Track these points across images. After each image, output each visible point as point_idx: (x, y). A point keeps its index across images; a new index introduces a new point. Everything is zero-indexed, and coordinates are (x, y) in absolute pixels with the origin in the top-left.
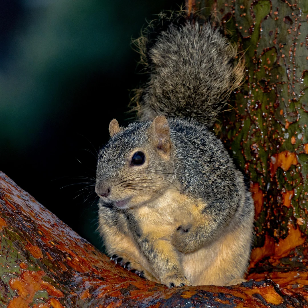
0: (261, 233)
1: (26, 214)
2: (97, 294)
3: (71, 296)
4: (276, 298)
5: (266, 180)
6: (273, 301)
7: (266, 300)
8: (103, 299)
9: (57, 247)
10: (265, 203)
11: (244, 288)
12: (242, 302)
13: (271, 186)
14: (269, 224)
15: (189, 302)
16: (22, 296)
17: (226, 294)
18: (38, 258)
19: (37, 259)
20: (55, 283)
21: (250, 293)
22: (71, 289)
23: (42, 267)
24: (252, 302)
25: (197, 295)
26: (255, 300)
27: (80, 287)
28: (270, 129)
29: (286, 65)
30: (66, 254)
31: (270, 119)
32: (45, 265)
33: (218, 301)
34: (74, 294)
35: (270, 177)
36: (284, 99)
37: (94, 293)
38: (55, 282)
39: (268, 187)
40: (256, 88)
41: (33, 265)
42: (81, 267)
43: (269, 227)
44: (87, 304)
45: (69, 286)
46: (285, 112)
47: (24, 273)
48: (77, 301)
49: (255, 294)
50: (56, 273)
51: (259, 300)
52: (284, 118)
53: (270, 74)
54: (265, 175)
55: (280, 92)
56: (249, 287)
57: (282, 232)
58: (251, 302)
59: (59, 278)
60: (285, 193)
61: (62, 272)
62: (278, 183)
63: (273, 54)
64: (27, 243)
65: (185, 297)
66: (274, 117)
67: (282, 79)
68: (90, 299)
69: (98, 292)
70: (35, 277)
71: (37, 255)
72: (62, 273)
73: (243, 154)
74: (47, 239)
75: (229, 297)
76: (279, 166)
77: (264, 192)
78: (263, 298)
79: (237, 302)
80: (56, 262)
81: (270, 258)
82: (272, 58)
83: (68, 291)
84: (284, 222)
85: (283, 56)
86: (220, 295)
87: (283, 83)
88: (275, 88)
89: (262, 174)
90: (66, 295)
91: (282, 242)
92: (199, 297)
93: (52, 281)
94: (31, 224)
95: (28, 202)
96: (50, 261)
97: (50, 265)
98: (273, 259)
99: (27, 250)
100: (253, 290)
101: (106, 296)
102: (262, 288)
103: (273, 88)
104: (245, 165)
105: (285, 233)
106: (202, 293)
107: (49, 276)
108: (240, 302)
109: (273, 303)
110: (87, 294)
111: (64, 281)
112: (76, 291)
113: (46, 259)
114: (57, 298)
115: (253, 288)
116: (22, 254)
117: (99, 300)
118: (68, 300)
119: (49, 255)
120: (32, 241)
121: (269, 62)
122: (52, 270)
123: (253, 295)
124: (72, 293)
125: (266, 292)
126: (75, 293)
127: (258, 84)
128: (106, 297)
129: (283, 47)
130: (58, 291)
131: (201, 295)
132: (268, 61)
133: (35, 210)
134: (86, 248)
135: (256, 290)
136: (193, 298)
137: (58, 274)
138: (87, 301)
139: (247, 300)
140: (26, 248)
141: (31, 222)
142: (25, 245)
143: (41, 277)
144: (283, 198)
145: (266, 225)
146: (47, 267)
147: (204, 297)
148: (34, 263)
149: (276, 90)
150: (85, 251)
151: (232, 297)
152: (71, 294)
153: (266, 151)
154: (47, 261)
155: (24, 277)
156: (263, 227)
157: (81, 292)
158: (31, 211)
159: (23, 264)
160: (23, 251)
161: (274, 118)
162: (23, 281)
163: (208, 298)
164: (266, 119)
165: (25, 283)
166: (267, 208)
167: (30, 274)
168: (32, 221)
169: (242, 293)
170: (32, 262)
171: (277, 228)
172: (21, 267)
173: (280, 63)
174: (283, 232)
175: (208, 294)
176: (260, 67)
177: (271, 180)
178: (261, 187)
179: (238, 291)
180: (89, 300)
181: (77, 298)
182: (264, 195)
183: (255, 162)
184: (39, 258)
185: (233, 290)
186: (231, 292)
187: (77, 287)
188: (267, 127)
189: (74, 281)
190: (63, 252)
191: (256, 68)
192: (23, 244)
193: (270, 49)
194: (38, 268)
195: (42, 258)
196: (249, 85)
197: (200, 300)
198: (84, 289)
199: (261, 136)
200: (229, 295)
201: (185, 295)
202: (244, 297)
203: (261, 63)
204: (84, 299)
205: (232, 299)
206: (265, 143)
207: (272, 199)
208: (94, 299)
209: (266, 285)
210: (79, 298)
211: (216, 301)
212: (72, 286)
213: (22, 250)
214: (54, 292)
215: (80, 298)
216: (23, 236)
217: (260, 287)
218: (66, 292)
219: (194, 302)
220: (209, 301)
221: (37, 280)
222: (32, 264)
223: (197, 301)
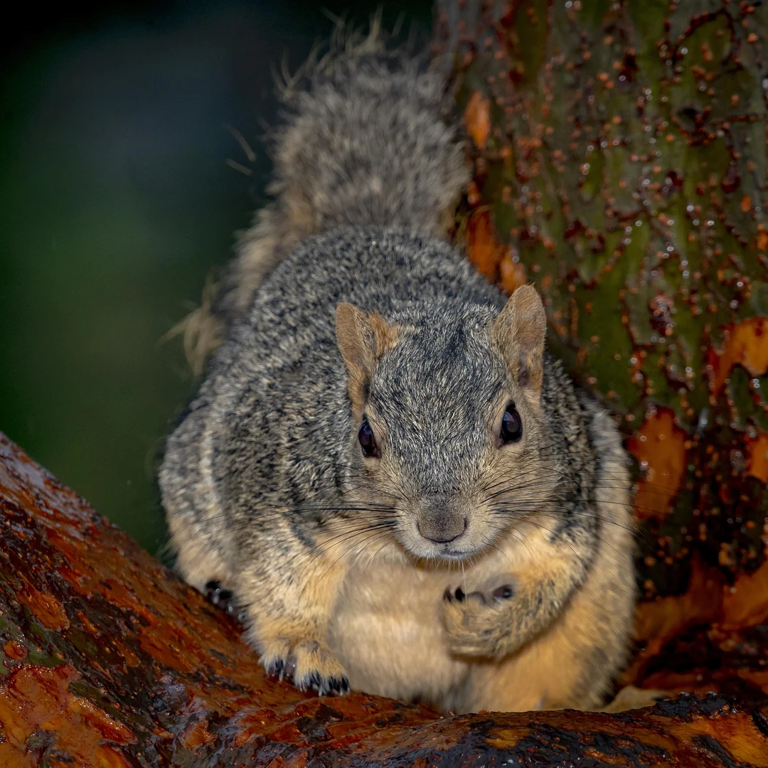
0: (679, 555)
1: (11, 498)
2: (231, 733)
3: (154, 739)
4: (761, 749)
5: (696, 401)
6: (753, 756)
7: (731, 755)
8: (251, 749)
9: (104, 595)
10: (691, 467)
11: (666, 720)
12: (664, 760)
13: (712, 419)
14: (703, 528)
15: (511, 761)
16: (13, 741)
17: (616, 737)
18: (54, 628)
19: (51, 630)
20: (108, 701)
21: (685, 732)
22: (155, 718)
23: (67, 655)
24: (692, 759)
25: (533, 740)
26: (701, 755)
27: (181, 713)
28: (709, 252)
29: (760, 66)
30: (132, 618)
31: (710, 223)
32: (76, 649)
33: (593, 757)
34: (165, 734)
35: (710, 392)
36: (752, 165)
37: (224, 731)
38: (105, 699)
39: (703, 422)
40: (667, 131)
41: (42, 649)
42: (178, 653)
43: (703, 537)
44: (205, 763)
45: (149, 712)
46: (757, 202)
47: (15, 673)
48: (174, 754)
49: (701, 736)
50: (107, 672)
51: (711, 755)
52: (754, 220)
53: (711, 92)
54: (691, 385)
55: (744, 144)
56: (681, 717)
57: (744, 551)
58: (688, 759)
59: (118, 688)
60: (756, 439)
61: (125, 668)
62: (734, 410)
63: (721, 32)
64: (23, 584)
65: (500, 746)
66: (723, 216)
67: (748, 105)
68: (213, 747)
69: (236, 728)
70: (50, 686)
71: (51, 620)
72: (126, 671)
73: (627, 326)
74: (75, 573)
75: (625, 744)
76: (738, 360)
77: (688, 437)
78: (724, 748)
79: (649, 760)
80: (105, 639)
81: (710, 628)
82: (716, 43)
83: (147, 727)
84: (751, 524)
85: (753, 37)
86: (599, 738)
87: (752, 118)
88: (726, 131)
89: (683, 385)
90: (142, 736)
91: (744, 581)
92: (540, 744)
93: (98, 694)
94: (26, 527)
95: (12, 463)
96: (89, 635)
97: (91, 648)
98: (720, 630)
99: (22, 606)
100: (693, 726)
101: (258, 741)
102: (718, 720)
103: (721, 133)
104: (630, 358)
105: (753, 554)
106: (548, 734)
107: (89, 680)
108: (658, 760)
109: (751, 762)
110: (201, 733)
111: (134, 695)
112: (170, 726)
113: (79, 631)
114: (115, 746)
115: (691, 721)
116: (10, 617)
117: (239, 752)
118: (148, 750)
119: (87, 621)
120: (34, 579)
121: (709, 56)
122: (96, 663)
123: (694, 740)
124: (157, 730)
125: (730, 730)
126: (167, 730)
127: (675, 119)
128: (260, 744)
129: (752, 13)
130: (118, 726)
131: (545, 740)
132: (704, 52)
133: (35, 486)
134: (182, 597)
135: (702, 726)
136: (523, 749)
137: (115, 675)
138: (203, 754)
139: (678, 754)
140: (21, 598)
141: (27, 523)
142: (15, 590)
143: (64, 685)
144: (747, 455)
145: (694, 532)
146: (81, 654)
147: (556, 746)
148: (46, 643)
149: (730, 137)
150: (182, 607)
151: (632, 745)
152: (157, 734)
153: (696, 317)
154: (81, 636)
155: (17, 685)
156: (684, 536)
157: (185, 729)
158: (23, 489)
159: (13, 647)
160: (12, 607)
161: (723, 220)
162: (15, 697)
163: (564, 748)
164: (696, 222)
165: (21, 701)
166: (698, 482)
167: (35, 674)
168: (29, 520)
169: (661, 733)
170: (38, 640)
171: (729, 542)
172: (7, 655)
173: (743, 59)
174: (748, 552)
175: (565, 737)
176: (679, 69)
177: (713, 401)
178: (678, 420)
179: (649, 727)
180: (209, 750)
181: (174, 745)
182: (688, 445)
183: (661, 349)
184: (59, 629)
185: (636, 726)
186: (630, 729)
187: (172, 712)
188: (701, 245)
189: (160, 697)
190: (124, 609)
191: (670, 73)
192: (12, 586)
193: (712, 17)
194: (56, 658)
195: (67, 628)
196: (646, 124)
197: (541, 753)
198: (194, 718)
199: (682, 272)
200: (627, 738)
201: (498, 740)
202: (670, 747)
203: (681, 57)
204: (194, 749)
205: (636, 753)
206: (693, 292)
207: (715, 457)
208: (223, 748)
209: (730, 710)
210: (179, 745)
211: (588, 758)
212: (156, 709)
213: (8, 604)
214: (107, 728)
215: (182, 746)
216: (8, 564)
217: (711, 717)
218: (142, 728)
219: (525, 760)
220: (570, 755)
221: (54, 693)
222: (39, 645)
223: (534, 758)
